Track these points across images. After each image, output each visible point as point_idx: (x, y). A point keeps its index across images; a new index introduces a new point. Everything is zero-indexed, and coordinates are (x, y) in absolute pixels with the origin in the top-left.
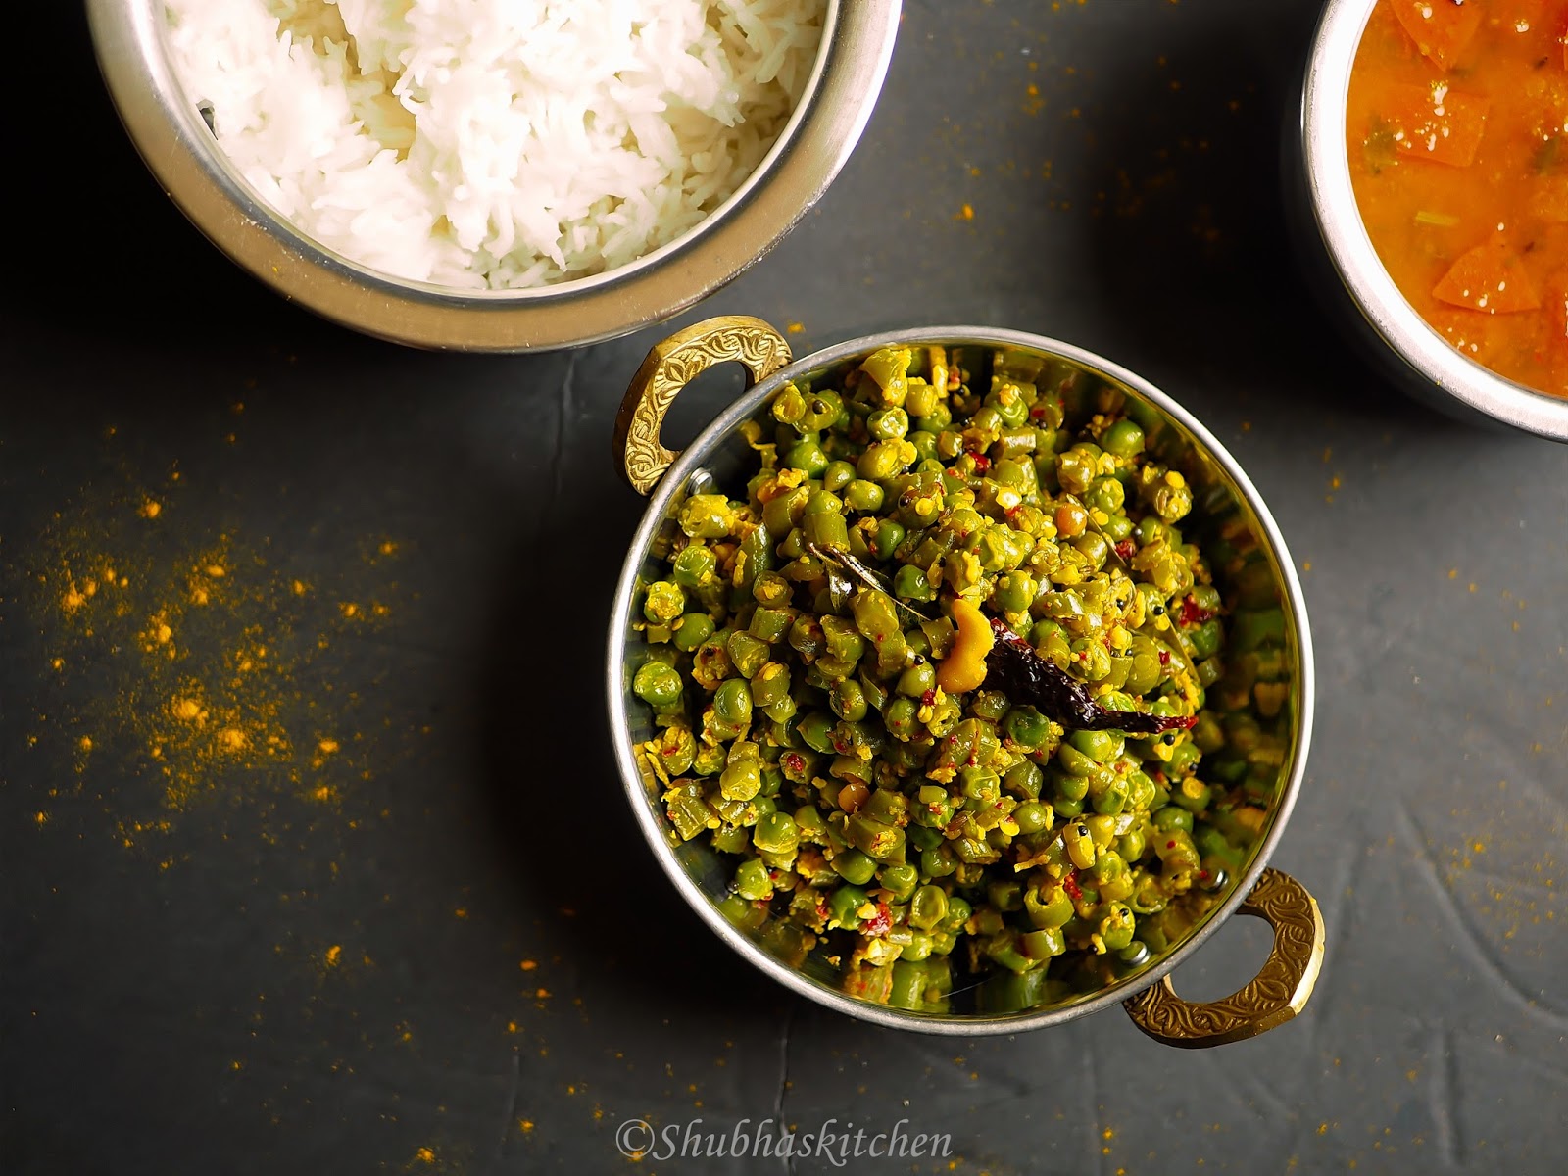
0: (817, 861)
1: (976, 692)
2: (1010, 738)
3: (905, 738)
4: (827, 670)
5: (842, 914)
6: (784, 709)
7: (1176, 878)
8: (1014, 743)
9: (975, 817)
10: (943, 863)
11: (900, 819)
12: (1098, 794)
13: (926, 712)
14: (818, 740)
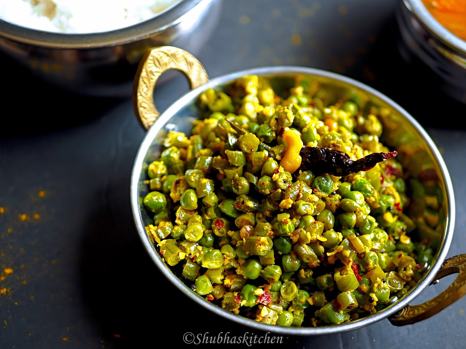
0: (233, 276)
1: (298, 170)
2: (316, 188)
3: (268, 192)
4: (230, 172)
5: (246, 296)
6: (212, 199)
7: (405, 269)
8: (319, 191)
9: (305, 229)
10: (292, 261)
11: (269, 232)
12: (361, 223)
13: (276, 176)
14: (228, 208)
